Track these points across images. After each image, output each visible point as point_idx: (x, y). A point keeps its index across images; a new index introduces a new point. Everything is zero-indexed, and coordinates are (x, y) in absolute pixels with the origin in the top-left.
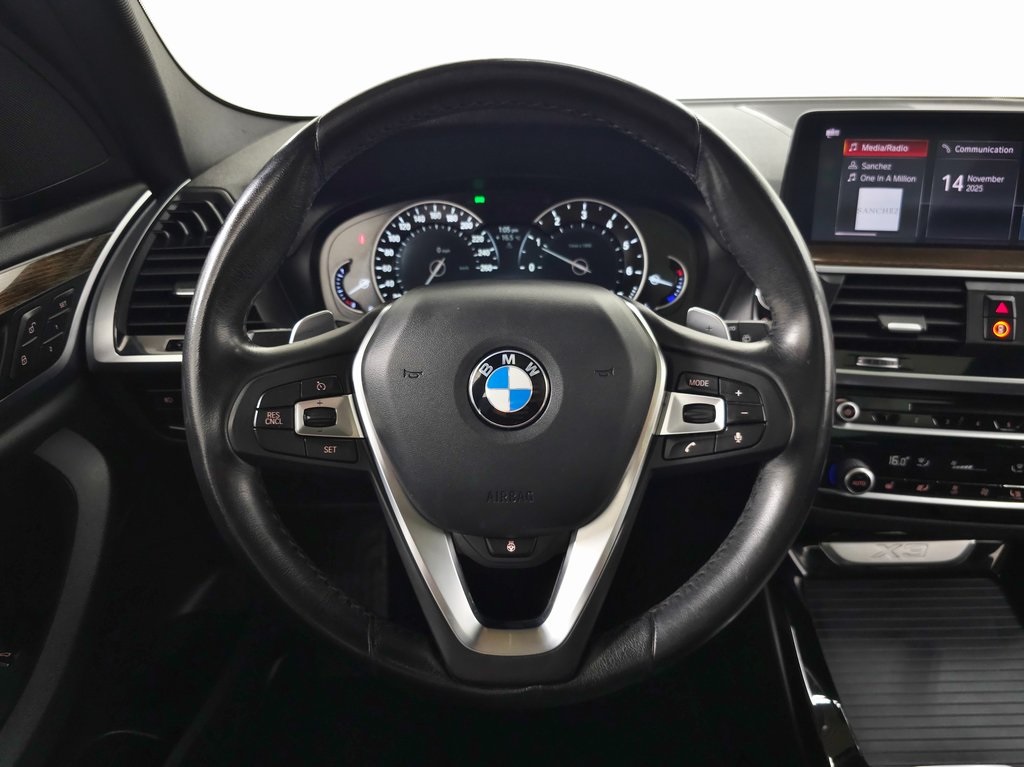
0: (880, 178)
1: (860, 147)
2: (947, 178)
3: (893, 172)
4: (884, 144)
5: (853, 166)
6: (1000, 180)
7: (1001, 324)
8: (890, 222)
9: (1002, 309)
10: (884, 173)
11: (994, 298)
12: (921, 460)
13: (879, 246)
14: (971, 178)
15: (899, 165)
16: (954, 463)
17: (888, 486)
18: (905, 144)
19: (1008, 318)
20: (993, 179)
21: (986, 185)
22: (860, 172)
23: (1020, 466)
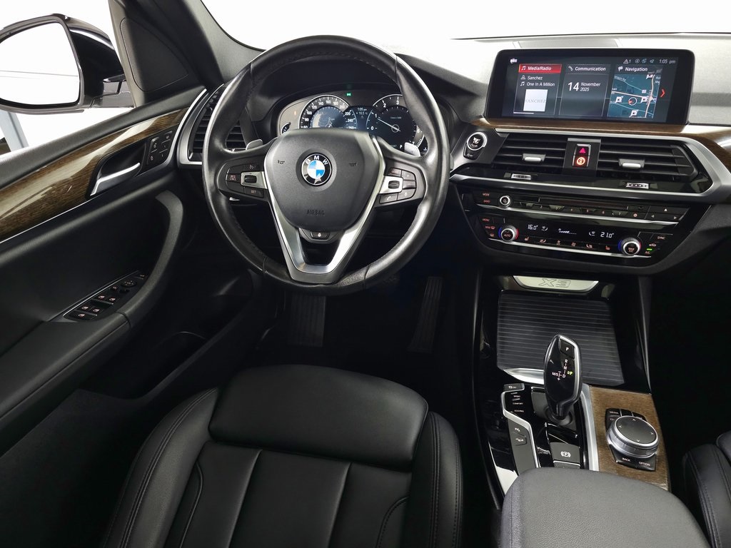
0: (537, 84)
1: (527, 68)
2: (571, 84)
3: (543, 81)
4: (539, 66)
5: (523, 78)
6: (598, 85)
7: (582, 159)
8: (541, 107)
9: (582, 151)
10: (539, 81)
11: (579, 145)
12: (544, 228)
13: (535, 119)
14: (583, 84)
15: (547, 77)
16: (560, 229)
17: (526, 239)
18: (549, 66)
19: (585, 155)
20: (594, 84)
21: (590, 87)
22: (526, 81)
23: (593, 233)
